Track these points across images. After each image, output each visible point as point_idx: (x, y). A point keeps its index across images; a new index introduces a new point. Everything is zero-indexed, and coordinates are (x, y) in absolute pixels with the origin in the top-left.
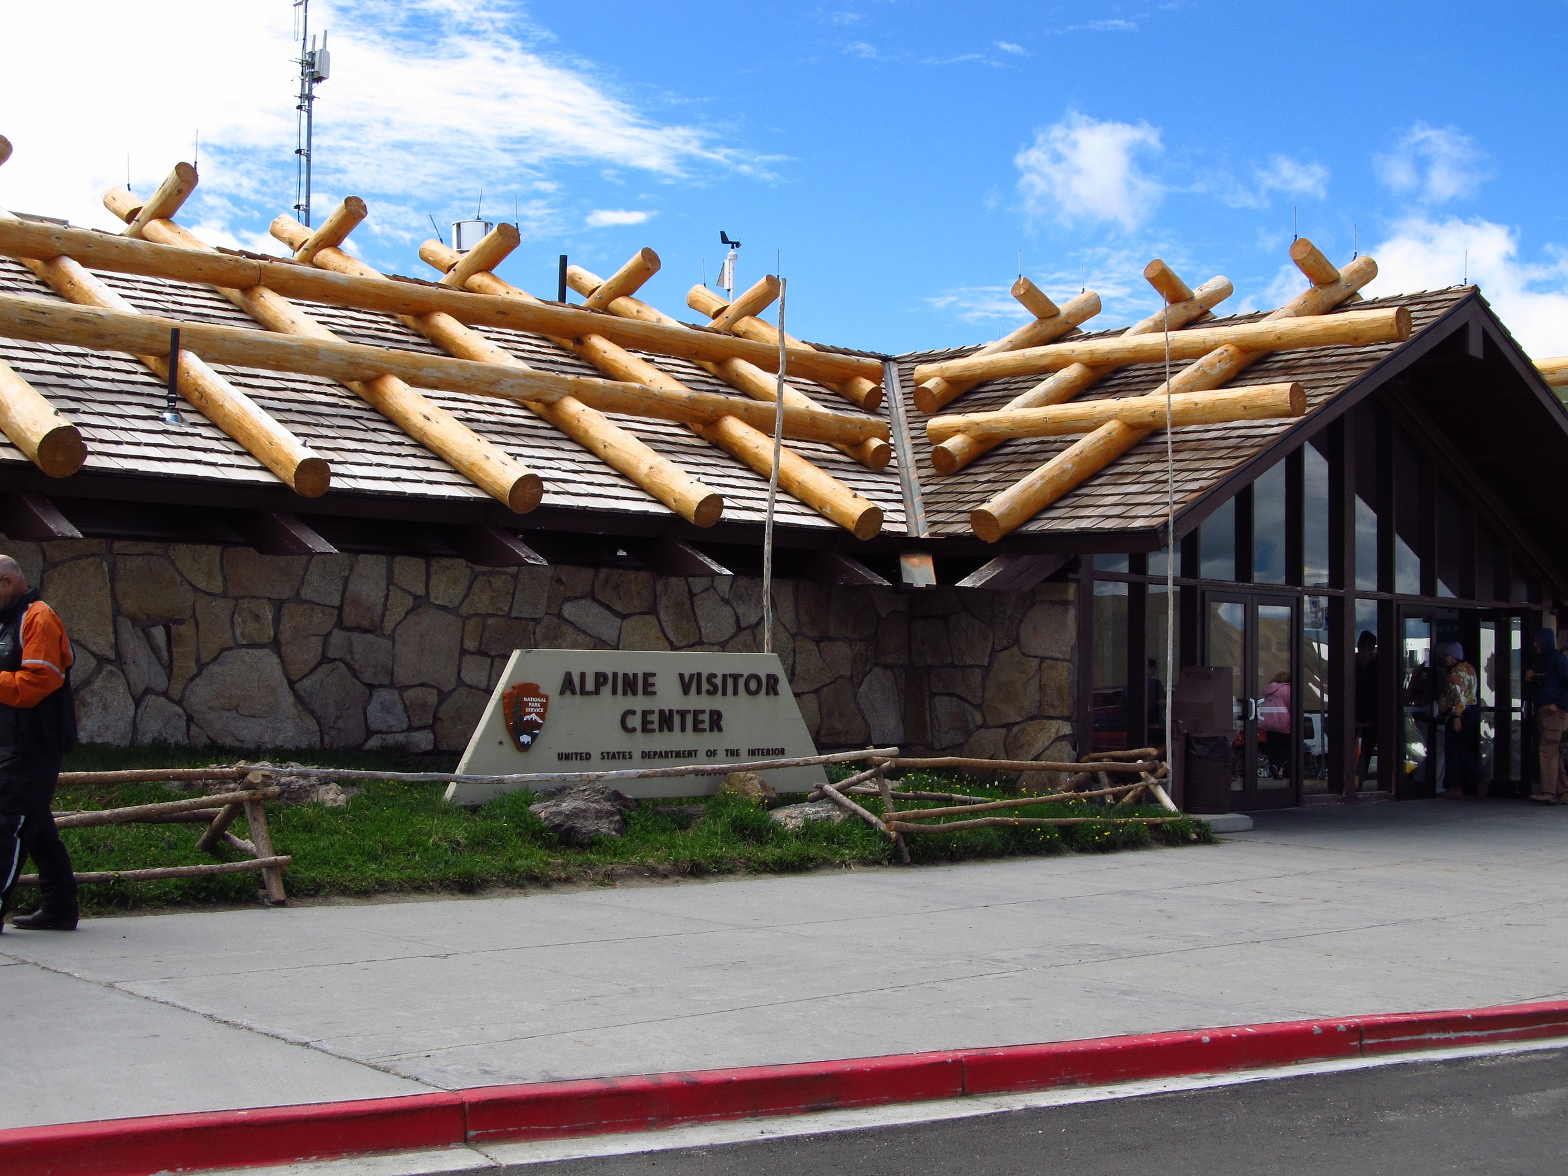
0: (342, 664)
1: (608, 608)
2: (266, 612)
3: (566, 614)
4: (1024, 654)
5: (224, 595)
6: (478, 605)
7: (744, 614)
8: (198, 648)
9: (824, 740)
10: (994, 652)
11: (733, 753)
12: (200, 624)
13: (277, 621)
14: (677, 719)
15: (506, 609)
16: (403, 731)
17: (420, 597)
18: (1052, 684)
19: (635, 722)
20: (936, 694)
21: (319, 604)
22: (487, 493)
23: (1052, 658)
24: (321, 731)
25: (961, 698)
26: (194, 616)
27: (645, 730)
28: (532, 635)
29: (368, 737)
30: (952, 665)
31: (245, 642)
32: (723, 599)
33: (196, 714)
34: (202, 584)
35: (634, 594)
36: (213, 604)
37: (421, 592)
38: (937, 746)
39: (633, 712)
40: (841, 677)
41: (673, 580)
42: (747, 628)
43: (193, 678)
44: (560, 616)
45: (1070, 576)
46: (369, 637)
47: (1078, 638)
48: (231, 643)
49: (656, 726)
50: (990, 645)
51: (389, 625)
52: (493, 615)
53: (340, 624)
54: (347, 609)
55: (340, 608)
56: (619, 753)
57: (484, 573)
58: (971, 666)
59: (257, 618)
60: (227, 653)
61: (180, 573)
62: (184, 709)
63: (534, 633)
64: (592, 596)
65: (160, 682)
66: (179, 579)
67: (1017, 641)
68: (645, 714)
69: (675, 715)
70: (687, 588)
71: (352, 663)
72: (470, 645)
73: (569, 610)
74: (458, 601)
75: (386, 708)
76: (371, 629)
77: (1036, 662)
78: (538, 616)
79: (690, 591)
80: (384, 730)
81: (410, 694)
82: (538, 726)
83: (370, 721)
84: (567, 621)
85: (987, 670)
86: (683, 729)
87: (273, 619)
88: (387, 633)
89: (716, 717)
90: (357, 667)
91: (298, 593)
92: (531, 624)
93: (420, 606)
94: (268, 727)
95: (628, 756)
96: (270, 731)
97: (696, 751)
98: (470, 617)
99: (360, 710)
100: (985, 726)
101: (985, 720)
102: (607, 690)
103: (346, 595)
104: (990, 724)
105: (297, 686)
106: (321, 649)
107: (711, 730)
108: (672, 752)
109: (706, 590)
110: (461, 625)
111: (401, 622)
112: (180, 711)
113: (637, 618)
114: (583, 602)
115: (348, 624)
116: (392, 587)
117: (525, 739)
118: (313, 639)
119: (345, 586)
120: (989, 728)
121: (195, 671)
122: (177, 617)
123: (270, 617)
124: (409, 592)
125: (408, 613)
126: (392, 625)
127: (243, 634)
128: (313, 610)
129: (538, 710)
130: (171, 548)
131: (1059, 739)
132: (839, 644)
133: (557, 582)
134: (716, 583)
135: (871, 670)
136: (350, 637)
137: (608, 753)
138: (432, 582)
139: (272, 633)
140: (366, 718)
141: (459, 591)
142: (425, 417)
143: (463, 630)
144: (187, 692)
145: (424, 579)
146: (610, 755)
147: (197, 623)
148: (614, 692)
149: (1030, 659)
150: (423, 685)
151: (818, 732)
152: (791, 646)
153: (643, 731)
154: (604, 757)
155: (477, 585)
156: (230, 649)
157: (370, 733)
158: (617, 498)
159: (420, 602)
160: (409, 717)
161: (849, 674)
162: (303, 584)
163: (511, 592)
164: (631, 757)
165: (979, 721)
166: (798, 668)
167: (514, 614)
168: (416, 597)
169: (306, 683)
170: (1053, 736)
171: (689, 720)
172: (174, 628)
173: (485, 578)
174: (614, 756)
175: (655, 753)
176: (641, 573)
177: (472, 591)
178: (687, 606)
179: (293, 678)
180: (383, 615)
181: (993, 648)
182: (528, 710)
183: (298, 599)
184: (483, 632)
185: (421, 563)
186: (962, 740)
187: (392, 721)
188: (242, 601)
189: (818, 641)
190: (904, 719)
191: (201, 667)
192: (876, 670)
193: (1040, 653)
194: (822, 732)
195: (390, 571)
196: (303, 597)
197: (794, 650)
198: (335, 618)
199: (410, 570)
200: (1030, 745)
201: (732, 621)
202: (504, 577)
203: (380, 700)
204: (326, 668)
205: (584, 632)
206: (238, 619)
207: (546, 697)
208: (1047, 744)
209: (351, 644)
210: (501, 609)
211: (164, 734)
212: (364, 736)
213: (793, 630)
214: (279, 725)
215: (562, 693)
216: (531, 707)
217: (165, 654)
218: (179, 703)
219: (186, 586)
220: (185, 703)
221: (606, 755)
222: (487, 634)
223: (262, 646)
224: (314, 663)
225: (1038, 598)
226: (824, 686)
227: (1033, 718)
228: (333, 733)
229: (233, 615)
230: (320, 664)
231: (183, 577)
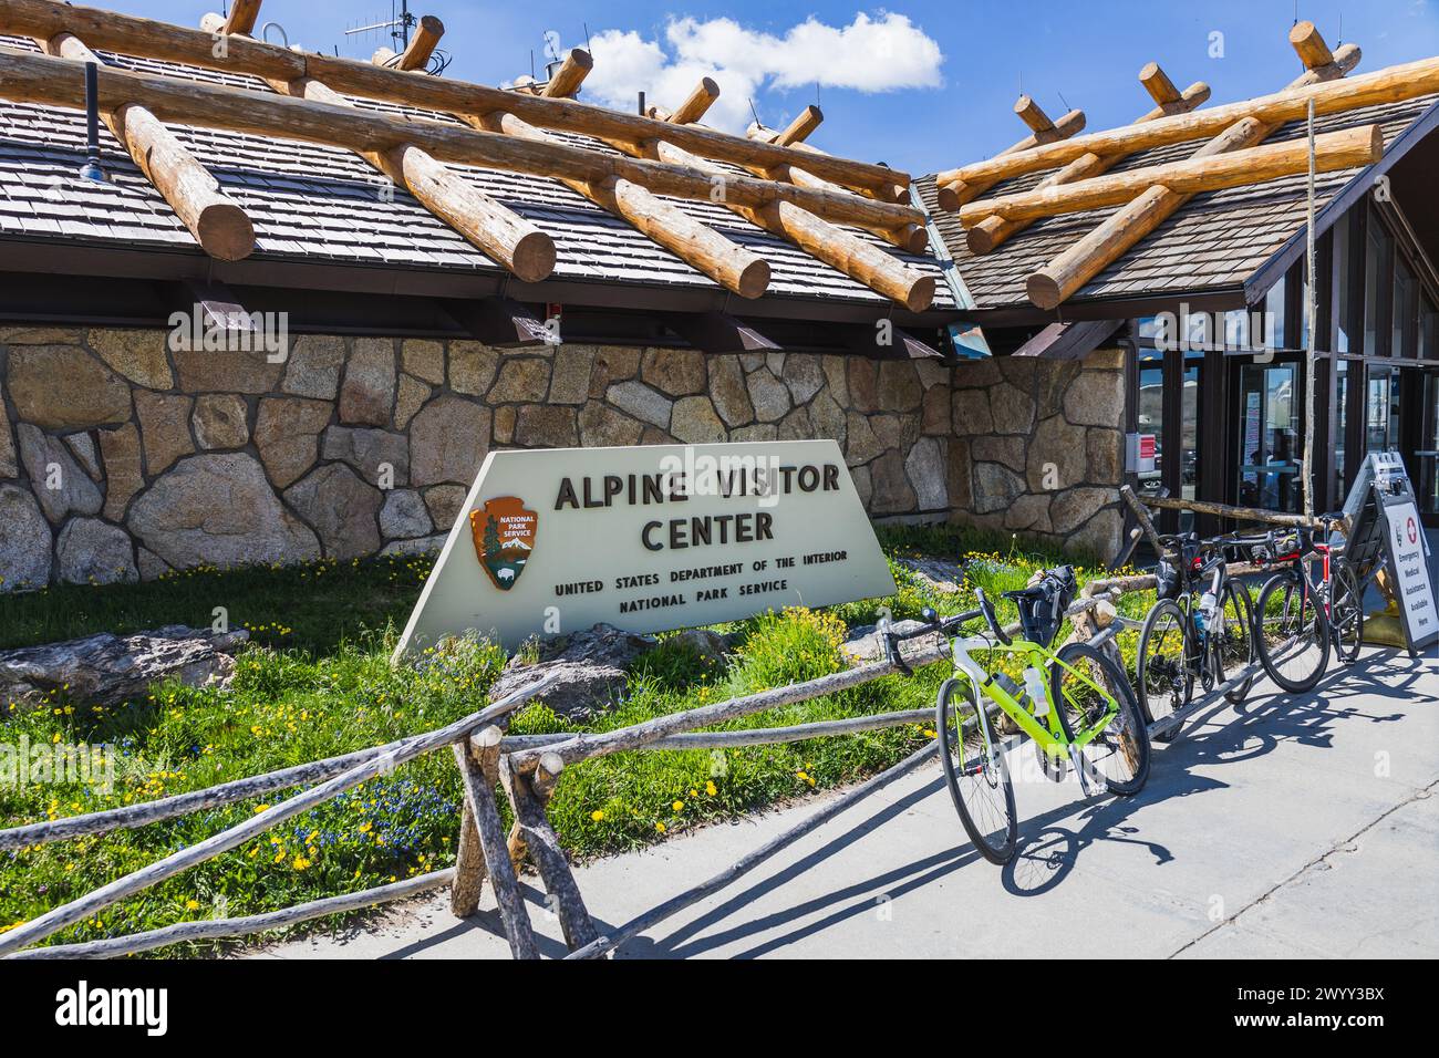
0: (343, 466)
1: (658, 390)
2: (235, 408)
3: (611, 398)
4: (1069, 423)
5: (177, 391)
6: (509, 392)
7: (797, 392)
8: (143, 456)
9: (875, 509)
10: (1037, 422)
11: (787, 563)
12: (144, 428)
13: (252, 419)
14: (715, 528)
15: (542, 395)
16: (426, 536)
17: (439, 386)
18: (1100, 452)
19: (660, 536)
20: (978, 461)
21: (306, 398)
22: (493, 261)
23: (1099, 426)
24: (321, 543)
25: (1002, 465)
26: (134, 418)
27: (674, 545)
28: (573, 423)
29: (383, 546)
30: (994, 434)
31: (209, 447)
32: (776, 377)
33: (144, 536)
34: (141, 377)
35: (684, 374)
36: (162, 402)
37: (438, 379)
38: (979, 510)
39: (658, 525)
40: (890, 448)
41: (725, 358)
42: (800, 406)
43: (140, 493)
44: (604, 401)
45: (1120, 343)
46: (378, 432)
47: (1126, 405)
48: (190, 449)
49: (688, 539)
50: (1033, 415)
51: (401, 418)
52: (526, 403)
53: (337, 419)
54: (344, 402)
55: (336, 402)
56: (640, 577)
57: (513, 358)
58: (1015, 435)
59: (223, 417)
60: (186, 461)
61: (108, 366)
62: (130, 533)
63: (577, 419)
64: (638, 378)
65: (90, 501)
66: (106, 374)
67: (1062, 409)
68: (674, 524)
69: (713, 523)
70: (739, 368)
71: (355, 463)
72: (502, 436)
73: (613, 394)
74: (484, 388)
75: (403, 512)
76: (380, 423)
77: (1082, 430)
78: (579, 402)
79: (743, 370)
80: (402, 536)
81: (432, 494)
82: (525, 554)
83: (383, 528)
84: (613, 406)
85: (1029, 439)
86: (724, 540)
87: (247, 419)
88: (399, 428)
89: (764, 521)
90: (362, 468)
91: (279, 385)
92: (572, 412)
93: (439, 396)
94: (248, 544)
95: (652, 580)
96: (251, 549)
97: (740, 565)
98: (500, 405)
99: (371, 516)
100: (1029, 492)
101: (1028, 487)
102: (620, 499)
103: (344, 386)
104: (1034, 491)
105: (286, 494)
106: (315, 450)
107: (759, 537)
108: (710, 569)
109: (759, 368)
110: (489, 414)
111: (416, 414)
112: (122, 534)
113: (688, 400)
114: (630, 384)
115: (348, 420)
116: (402, 376)
117: (506, 573)
118: (303, 439)
119: (342, 377)
120: (1033, 494)
121: (142, 484)
122: (110, 420)
123: (243, 416)
124: (425, 381)
125: (424, 404)
126: (406, 418)
127: (205, 437)
128: (299, 405)
129: (523, 533)
130: (91, 336)
131: (1107, 507)
132: (888, 417)
133: (600, 364)
134: (769, 361)
135: (917, 440)
136: (351, 435)
137: (626, 579)
138: (452, 368)
139: (246, 434)
140: (378, 524)
141: (486, 376)
142: (434, 180)
143: (492, 421)
144: (132, 512)
145: (442, 364)
146: (629, 581)
147: (139, 427)
148: (632, 501)
149: (1075, 427)
150: (447, 483)
151: (870, 502)
152: (843, 421)
153: (672, 547)
154: (621, 585)
155: (507, 370)
156: (190, 455)
157: (385, 541)
158: (656, 270)
159: (439, 392)
160: (432, 520)
161: (898, 446)
162: (285, 375)
163: (547, 376)
164: (657, 581)
165: (1023, 487)
166: (851, 442)
167: (550, 401)
168: (434, 386)
169: (298, 490)
170: (1101, 503)
171: (731, 526)
172: (103, 434)
173: (515, 362)
174: (634, 582)
175: (689, 573)
176: (691, 352)
177: (501, 377)
178: (740, 386)
179: (281, 485)
180: (394, 407)
181: (1036, 416)
182: (507, 534)
183: (278, 393)
184: (516, 421)
185: (438, 346)
186: (1005, 506)
187: (410, 524)
188: (203, 398)
189: (868, 416)
190: (947, 485)
191: (150, 480)
192: (922, 440)
193: (1086, 421)
194: (874, 503)
195: (399, 357)
196: (287, 390)
197: (846, 425)
198: (329, 413)
199: (424, 356)
200: (1076, 511)
201: (785, 399)
202: (536, 361)
203: (396, 503)
204: (324, 470)
205: (632, 417)
206: (197, 420)
207: (534, 514)
208: (1094, 511)
209: (352, 443)
210: (536, 396)
211: (98, 564)
212: (379, 544)
213: (846, 405)
214: (264, 541)
215: (558, 507)
216: (511, 530)
217: (94, 467)
218: (123, 525)
219: (117, 382)
220: (130, 524)
221: (623, 582)
222: (521, 423)
223: (236, 450)
224: (306, 467)
225: (1084, 367)
226: (874, 459)
227: (1079, 485)
228: (336, 544)
229: (191, 416)
230: (315, 466)
231: (112, 370)
